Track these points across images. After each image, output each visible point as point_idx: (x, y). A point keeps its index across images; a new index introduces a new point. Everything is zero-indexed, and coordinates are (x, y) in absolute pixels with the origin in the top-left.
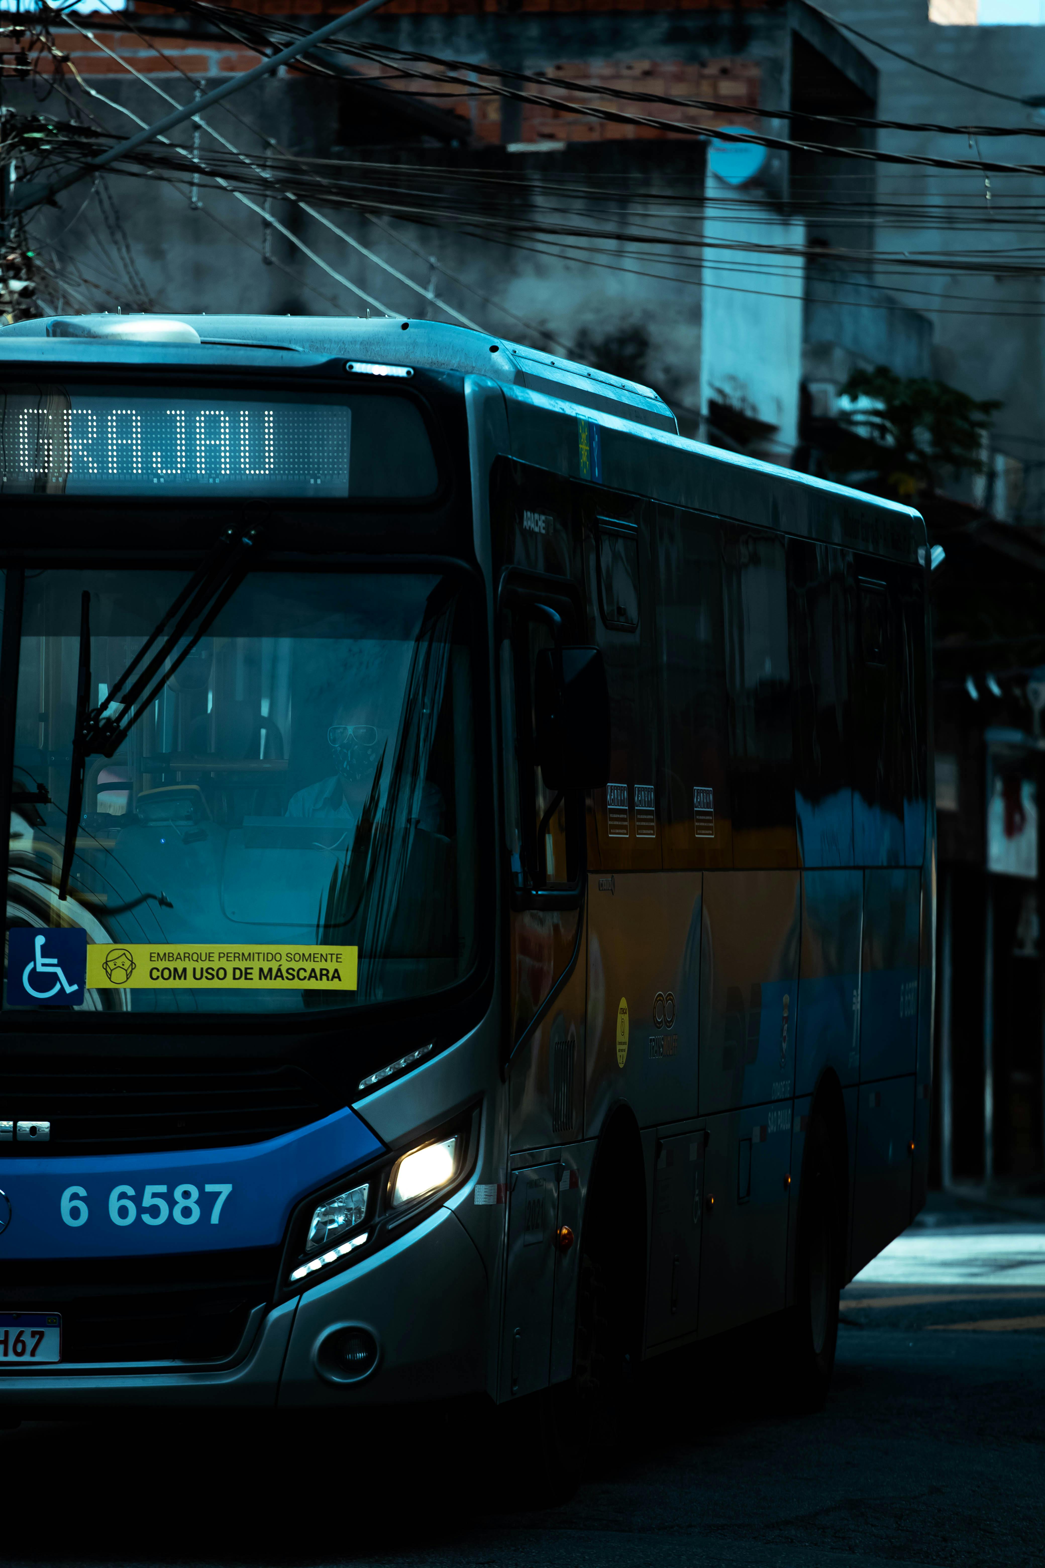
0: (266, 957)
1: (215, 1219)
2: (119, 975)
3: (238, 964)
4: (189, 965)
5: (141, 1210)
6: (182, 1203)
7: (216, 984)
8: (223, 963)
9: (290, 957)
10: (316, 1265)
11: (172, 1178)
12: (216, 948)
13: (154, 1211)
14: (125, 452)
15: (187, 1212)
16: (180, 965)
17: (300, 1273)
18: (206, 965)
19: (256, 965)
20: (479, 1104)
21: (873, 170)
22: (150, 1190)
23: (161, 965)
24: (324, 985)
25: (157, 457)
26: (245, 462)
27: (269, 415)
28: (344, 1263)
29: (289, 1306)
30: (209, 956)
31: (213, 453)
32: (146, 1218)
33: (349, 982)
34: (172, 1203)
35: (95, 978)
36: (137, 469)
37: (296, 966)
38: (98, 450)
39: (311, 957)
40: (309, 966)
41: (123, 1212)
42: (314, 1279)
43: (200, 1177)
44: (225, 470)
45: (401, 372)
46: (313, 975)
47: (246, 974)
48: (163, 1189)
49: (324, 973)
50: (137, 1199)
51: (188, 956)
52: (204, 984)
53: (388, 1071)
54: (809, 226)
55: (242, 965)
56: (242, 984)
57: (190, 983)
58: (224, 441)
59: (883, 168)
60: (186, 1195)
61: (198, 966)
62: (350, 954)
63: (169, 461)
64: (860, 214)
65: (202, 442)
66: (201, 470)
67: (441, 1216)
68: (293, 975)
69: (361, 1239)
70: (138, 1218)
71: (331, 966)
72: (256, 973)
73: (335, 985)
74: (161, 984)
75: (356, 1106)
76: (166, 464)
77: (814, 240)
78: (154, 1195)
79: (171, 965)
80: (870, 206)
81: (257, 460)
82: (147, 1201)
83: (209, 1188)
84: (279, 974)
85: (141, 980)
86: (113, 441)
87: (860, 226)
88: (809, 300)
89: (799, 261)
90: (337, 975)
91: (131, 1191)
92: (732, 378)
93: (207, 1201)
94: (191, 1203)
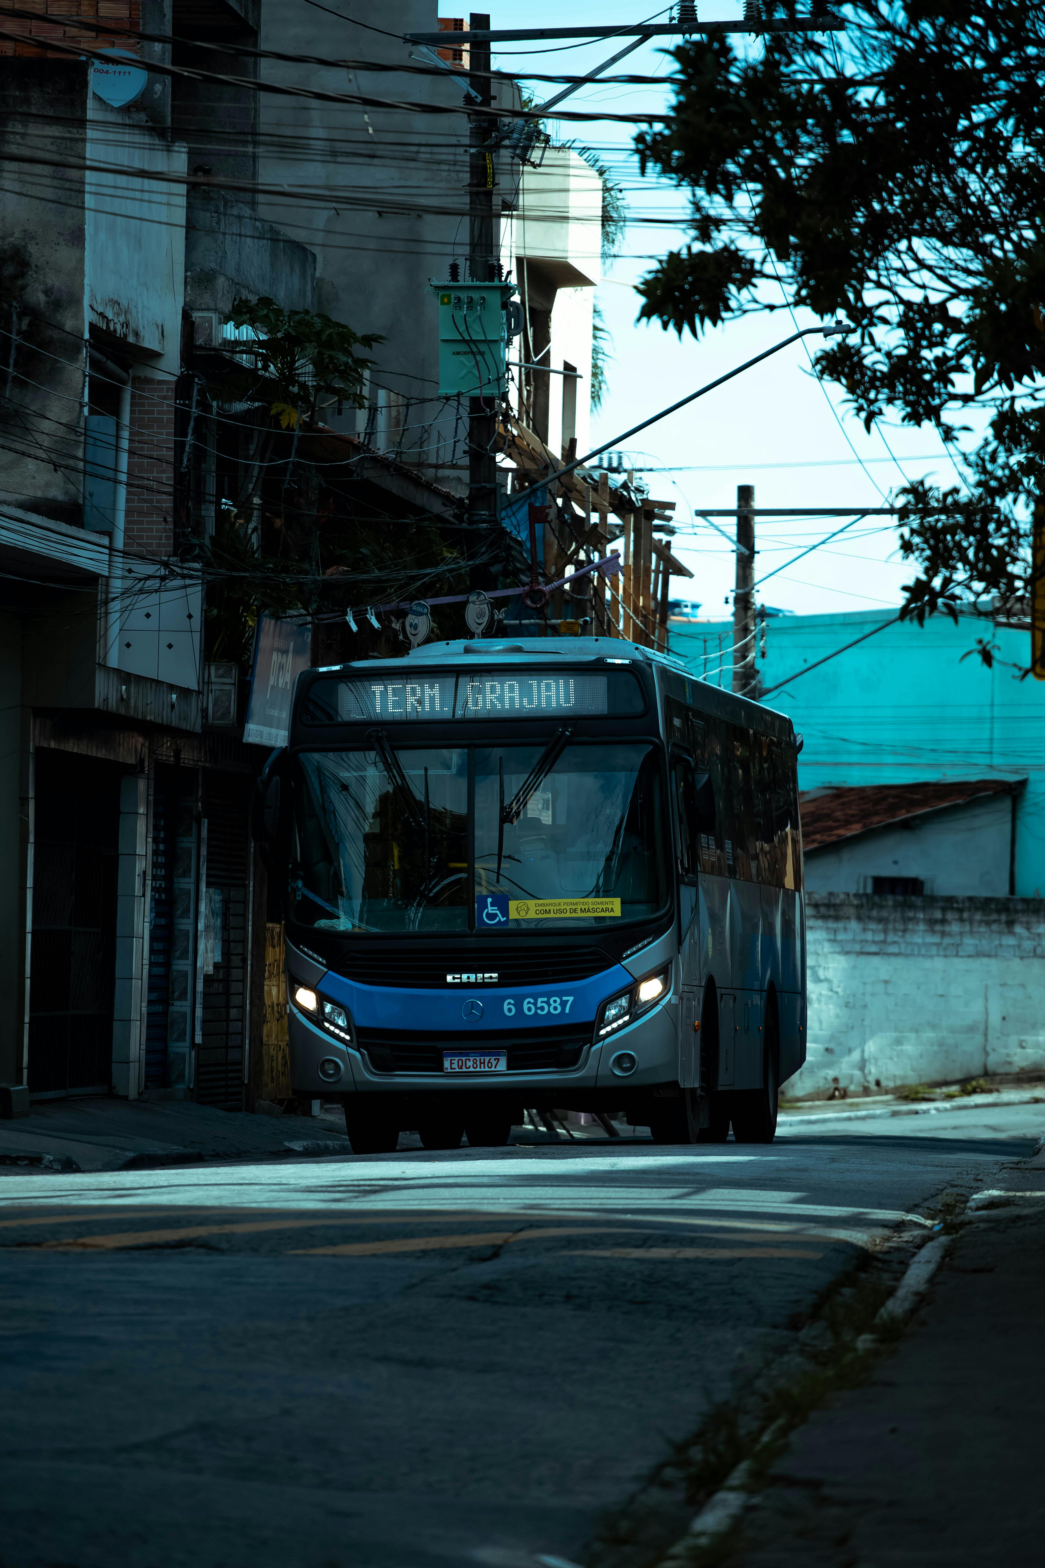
0: (583, 903)
1: (567, 1011)
2: (523, 913)
3: (571, 907)
4: (552, 908)
5: (537, 1008)
6: (553, 1005)
7: (563, 915)
8: (565, 907)
9: (593, 903)
10: (609, 1029)
11: (549, 995)
12: (562, 901)
13: (542, 1008)
14: (512, 699)
15: (555, 1008)
16: (548, 908)
17: (603, 1032)
18: (558, 908)
19: (579, 907)
20: (671, 962)
21: (256, 100)
22: (540, 1000)
23: (540, 908)
24: (607, 914)
25: (525, 701)
26: (562, 702)
27: (572, 682)
28: (620, 1028)
29: (600, 1044)
30: (559, 904)
31: (548, 698)
32: (539, 1011)
33: (617, 913)
34: (549, 1005)
35: (513, 915)
36: (517, 706)
37: (595, 907)
38: (501, 699)
39: (602, 903)
40: (601, 907)
41: (529, 1009)
42: (609, 1034)
43: (560, 994)
44: (554, 705)
45: (627, 662)
46: (602, 910)
47: (575, 911)
48: (545, 999)
49: (607, 910)
50: (535, 1004)
51: (551, 904)
52: (558, 915)
53: (634, 949)
54: (191, 153)
55: (574, 907)
56: (574, 915)
57: (552, 915)
58: (553, 693)
59: (265, 98)
60: (555, 1001)
61: (555, 908)
62: (617, 901)
63: (530, 702)
64: (245, 143)
65: (544, 694)
66: (544, 705)
67: (658, 1008)
68: (595, 910)
69: (627, 1018)
70: (536, 1011)
71: (610, 907)
72: (579, 910)
73: (612, 914)
74: (540, 916)
75: (623, 963)
76: (529, 704)
77: (195, 168)
78: (542, 1002)
79: (544, 908)
80: (252, 135)
81: (567, 700)
82: (539, 1005)
83: (564, 998)
84: (589, 911)
85: (532, 915)
86: (507, 695)
87: (245, 155)
88: (190, 227)
89: (182, 189)
90: (612, 910)
91: (532, 1001)
92: (115, 303)
93: (563, 1004)
94: (557, 1005)
